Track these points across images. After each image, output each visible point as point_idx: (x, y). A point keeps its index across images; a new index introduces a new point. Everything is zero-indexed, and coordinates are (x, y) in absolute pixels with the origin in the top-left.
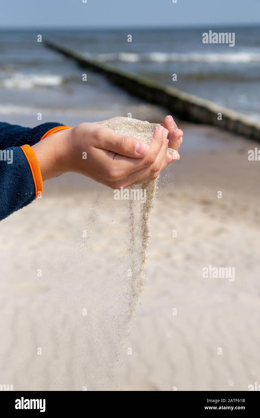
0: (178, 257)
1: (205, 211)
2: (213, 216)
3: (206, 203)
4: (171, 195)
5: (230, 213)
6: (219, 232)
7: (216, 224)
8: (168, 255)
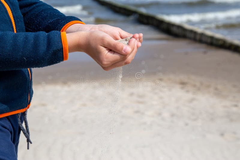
0: (166, 115)
1: (182, 88)
2: (188, 91)
3: (183, 84)
4: (161, 80)
5: (199, 89)
6: (192, 100)
7: (190, 96)
8: (160, 114)
